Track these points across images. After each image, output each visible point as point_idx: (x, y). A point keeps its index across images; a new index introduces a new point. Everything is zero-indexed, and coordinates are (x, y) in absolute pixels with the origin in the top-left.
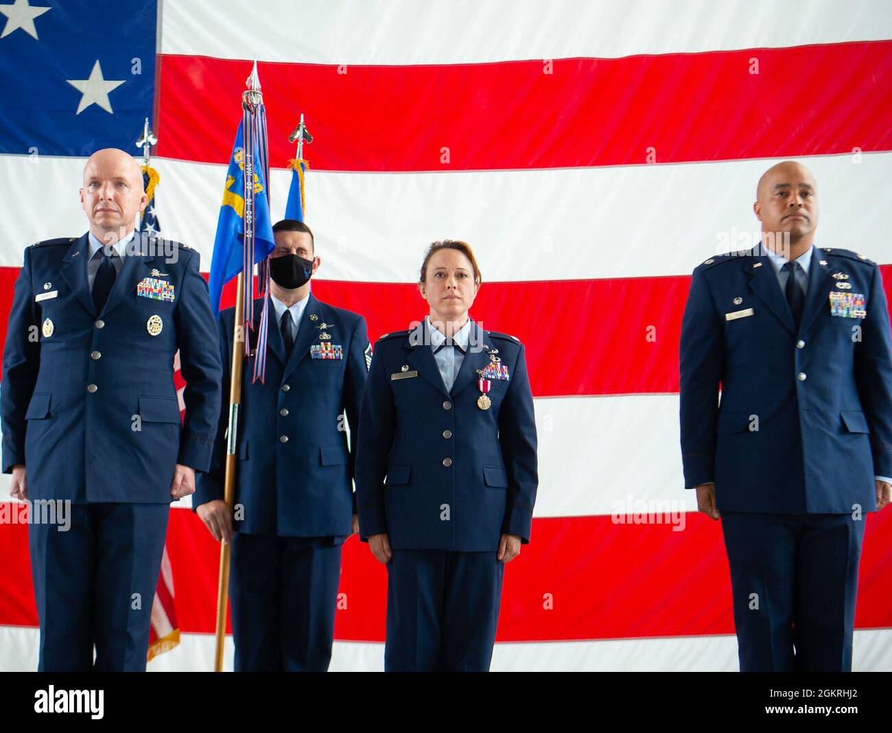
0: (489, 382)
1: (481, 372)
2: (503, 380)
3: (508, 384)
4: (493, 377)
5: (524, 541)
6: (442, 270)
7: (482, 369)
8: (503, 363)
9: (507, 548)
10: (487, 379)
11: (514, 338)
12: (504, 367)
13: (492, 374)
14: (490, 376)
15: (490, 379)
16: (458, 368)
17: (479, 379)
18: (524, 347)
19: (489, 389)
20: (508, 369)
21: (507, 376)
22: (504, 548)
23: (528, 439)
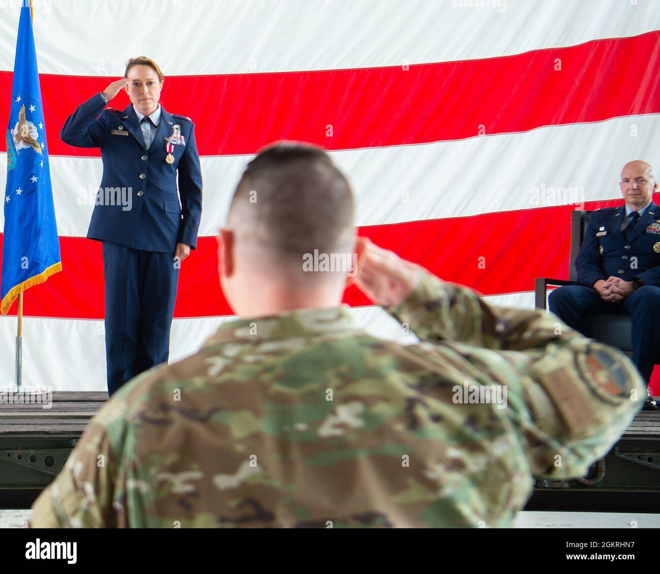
0: (173, 146)
1: (168, 139)
2: (181, 146)
3: (184, 149)
4: (175, 143)
5: (192, 248)
6: (137, 82)
7: (168, 137)
8: (182, 134)
9: (180, 251)
10: (171, 144)
11: (188, 118)
12: (182, 137)
13: (174, 141)
14: (173, 143)
15: (173, 144)
16: (153, 139)
17: (166, 144)
18: (194, 125)
19: (172, 151)
20: (185, 138)
21: (184, 143)
22: (179, 251)
23: (196, 183)
